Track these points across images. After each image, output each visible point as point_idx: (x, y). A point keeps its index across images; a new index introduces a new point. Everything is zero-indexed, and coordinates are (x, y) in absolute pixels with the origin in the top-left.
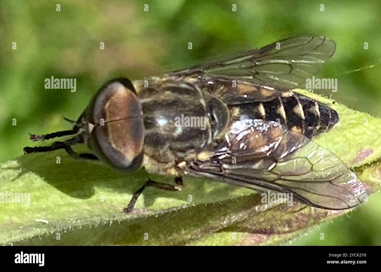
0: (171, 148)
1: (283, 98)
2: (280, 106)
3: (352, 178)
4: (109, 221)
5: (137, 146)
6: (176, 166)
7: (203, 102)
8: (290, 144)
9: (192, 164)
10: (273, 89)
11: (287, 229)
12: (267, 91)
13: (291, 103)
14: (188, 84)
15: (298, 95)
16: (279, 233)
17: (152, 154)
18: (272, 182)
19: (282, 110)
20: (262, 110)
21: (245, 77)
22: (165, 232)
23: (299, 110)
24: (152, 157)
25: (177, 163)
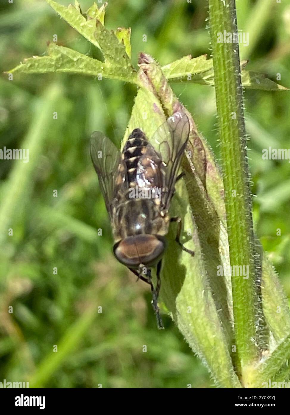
0: (153, 219)
1: (125, 159)
2: (129, 161)
3: (171, 120)
4: (201, 255)
5: (151, 239)
6: (164, 217)
7: (127, 202)
8: (151, 154)
9: (162, 208)
10: (120, 165)
11: (203, 151)
12: (121, 168)
13: (128, 155)
14: (117, 211)
15: (123, 150)
16: (205, 156)
18: (173, 164)
19: (132, 159)
20: (131, 170)
21: (114, 180)
22: (211, 223)
23: (132, 149)
24: (158, 230)
25: (161, 216)
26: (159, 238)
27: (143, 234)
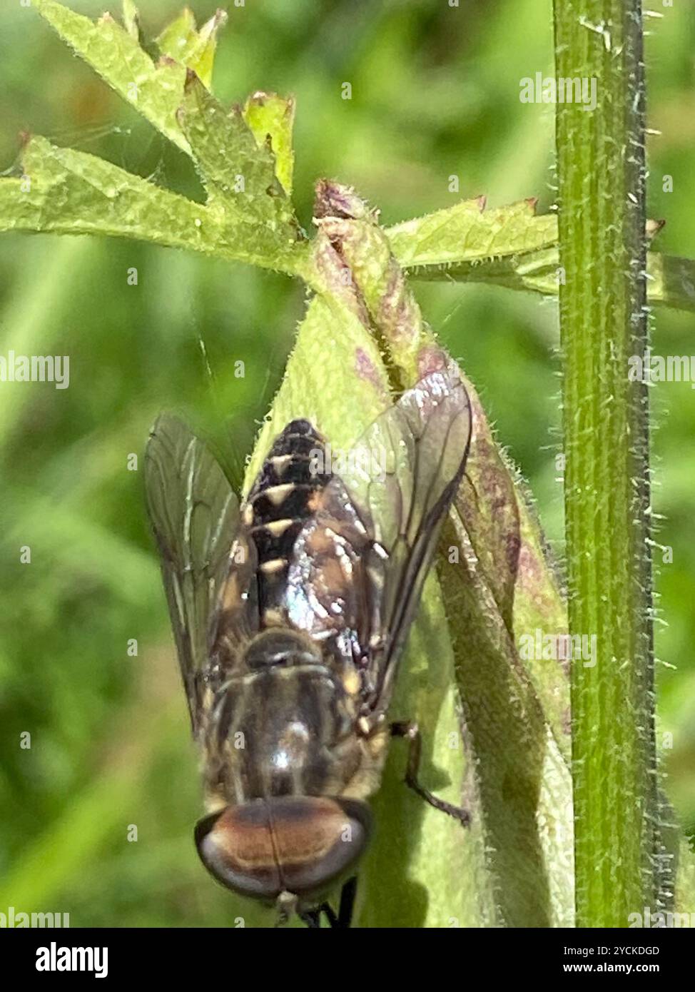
0: (332, 746)
1: (254, 523)
2: (267, 530)
3: (413, 400)
4: (486, 854)
6: (367, 737)
7: (249, 680)
8: (340, 515)
9: (365, 706)
10: (236, 543)
11: (508, 509)
12: (239, 553)
13: (265, 509)
14: (215, 705)
15: (251, 492)
16: (517, 524)
17: (342, 783)
18: (410, 551)
19: (277, 526)
20: (272, 565)
21: (211, 593)
23: (277, 492)
24: (347, 781)
25: (361, 734)
26: (351, 809)
27: (298, 794)
